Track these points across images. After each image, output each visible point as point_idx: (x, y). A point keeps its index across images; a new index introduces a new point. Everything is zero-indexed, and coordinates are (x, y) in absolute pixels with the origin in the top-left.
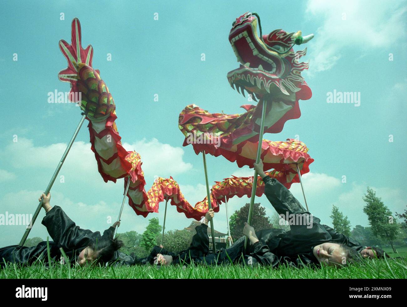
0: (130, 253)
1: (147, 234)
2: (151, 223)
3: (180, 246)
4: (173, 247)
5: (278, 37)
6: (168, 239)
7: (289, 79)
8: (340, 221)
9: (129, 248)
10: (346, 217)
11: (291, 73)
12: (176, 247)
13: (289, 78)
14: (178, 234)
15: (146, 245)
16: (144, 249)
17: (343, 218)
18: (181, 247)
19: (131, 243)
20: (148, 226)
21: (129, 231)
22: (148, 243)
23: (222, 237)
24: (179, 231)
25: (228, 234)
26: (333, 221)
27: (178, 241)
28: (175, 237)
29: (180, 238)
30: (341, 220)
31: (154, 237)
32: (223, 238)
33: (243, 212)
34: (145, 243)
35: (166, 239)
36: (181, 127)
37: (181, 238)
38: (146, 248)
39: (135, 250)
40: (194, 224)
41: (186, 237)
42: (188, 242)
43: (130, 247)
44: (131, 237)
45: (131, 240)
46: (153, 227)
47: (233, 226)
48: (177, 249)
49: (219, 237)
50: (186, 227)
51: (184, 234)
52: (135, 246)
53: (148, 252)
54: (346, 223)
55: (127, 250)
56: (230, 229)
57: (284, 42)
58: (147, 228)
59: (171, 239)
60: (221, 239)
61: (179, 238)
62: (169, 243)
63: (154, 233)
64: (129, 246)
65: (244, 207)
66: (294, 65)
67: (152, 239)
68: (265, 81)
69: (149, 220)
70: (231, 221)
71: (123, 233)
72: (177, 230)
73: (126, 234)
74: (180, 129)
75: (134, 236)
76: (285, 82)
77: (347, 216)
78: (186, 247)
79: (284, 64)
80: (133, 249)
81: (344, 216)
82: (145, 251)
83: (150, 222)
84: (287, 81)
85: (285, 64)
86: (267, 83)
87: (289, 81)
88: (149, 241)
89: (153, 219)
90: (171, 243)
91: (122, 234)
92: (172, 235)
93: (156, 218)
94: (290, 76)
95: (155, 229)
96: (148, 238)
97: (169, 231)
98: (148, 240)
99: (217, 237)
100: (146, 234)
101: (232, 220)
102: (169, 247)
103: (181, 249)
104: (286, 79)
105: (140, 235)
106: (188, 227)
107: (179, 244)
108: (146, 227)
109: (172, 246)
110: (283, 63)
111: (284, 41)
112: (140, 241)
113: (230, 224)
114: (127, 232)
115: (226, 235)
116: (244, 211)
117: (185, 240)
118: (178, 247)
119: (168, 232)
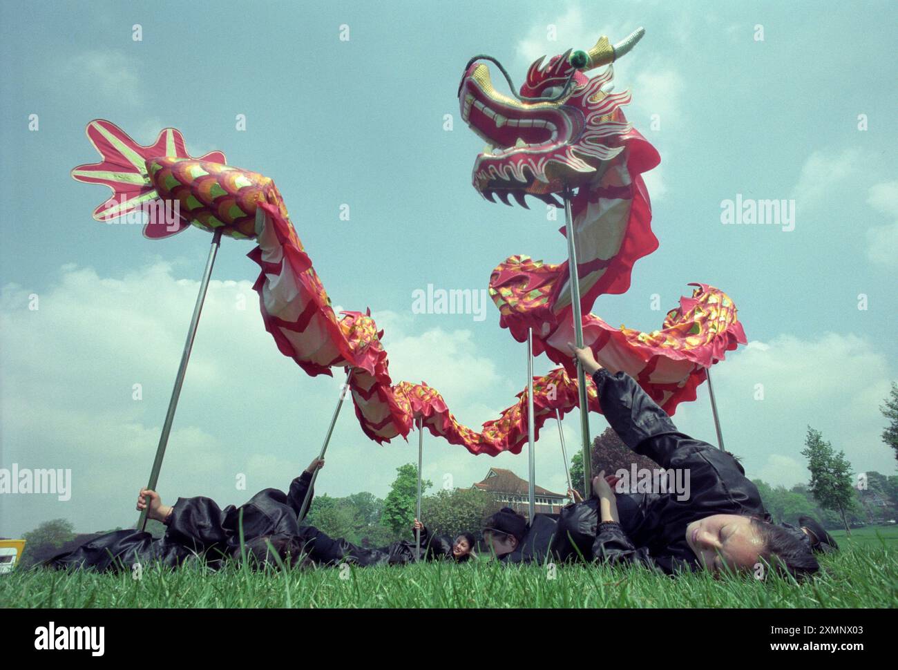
0: (361, 539)
1: (395, 499)
2: (400, 474)
3: (465, 522)
4: (450, 526)
5: (543, 72)
6: (439, 509)
7: (588, 140)
8: (826, 462)
9: (358, 528)
10: (841, 454)
11: (588, 127)
12: (456, 525)
13: (587, 138)
14: (459, 498)
15: (393, 521)
16: (389, 528)
17: (833, 457)
18: (468, 524)
19: (361, 517)
20: (396, 482)
21: (357, 494)
22: (397, 517)
23: (556, 503)
24: (462, 490)
25: (568, 497)
26: (808, 464)
27: (460, 513)
28: (454, 505)
29: (464, 506)
30: (830, 461)
31: (410, 504)
32: (558, 505)
33: (600, 447)
34: (391, 518)
35: (436, 509)
36: (493, 292)
37: (468, 505)
38: (394, 528)
39: (370, 532)
40: (493, 475)
41: (478, 504)
42: (483, 515)
43: (361, 527)
44: (362, 506)
45: (361, 511)
46: (407, 483)
47: (579, 478)
48: (459, 530)
49: (550, 502)
50: (478, 482)
51: (473, 498)
52: (369, 525)
53: (398, 535)
54: (840, 467)
55: (355, 533)
56: (573, 484)
57: (557, 76)
58: (393, 486)
59: (446, 508)
60: (554, 506)
61: (462, 505)
62: (443, 517)
63: (409, 495)
64: (358, 525)
65: (602, 435)
66: (589, 108)
67: (406, 509)
68: (533, 163)
69: (397, 469)
70: (575, 467)
71: (345, 497)
72: (458, 489)
73: (351, 499)
74: (491, 295)
75: (368, 503)
76: (581, 148)
77: (842, 451)
78: (480, 525)
79: (567, 117)
80: (367, 531)
81: (835, 452)
82: (392, 533)
83: (399, 472)
84: (584, 145)
85: (570, 114)
86: (537, 166)
87: (589, 143)
88: (398, 513)
89: (405, 466)
90: (446, 518)
91: (342, 499)
92: (447, 499)
93: (411, 464)
94: (589, 133)
95: (411, 488)
96: (398, 508)
97: (441, 492)
98: (397, 511)
99: (545, 502)
100: (393, 498)
101: (577, 464)
102: (441, 525)
103: (468, 529)
104: (581, 143)
105: (379, 500)
106: (482, 482)
107: (462, 518)
108: (391, 484)
109: (449, 523)
110: (566, 115)
111: (556, 73)
112: (380, 514)
113: (571, 474)
114: (352, 496)
115: (564, 497)
116: (602, 446)
117: (476, 510)
118: (461, 525)
119: (439, 493)
